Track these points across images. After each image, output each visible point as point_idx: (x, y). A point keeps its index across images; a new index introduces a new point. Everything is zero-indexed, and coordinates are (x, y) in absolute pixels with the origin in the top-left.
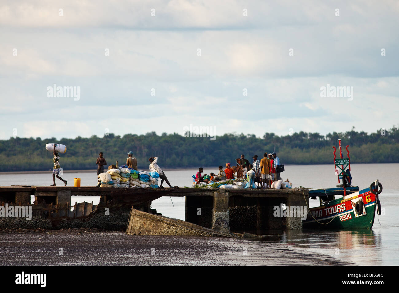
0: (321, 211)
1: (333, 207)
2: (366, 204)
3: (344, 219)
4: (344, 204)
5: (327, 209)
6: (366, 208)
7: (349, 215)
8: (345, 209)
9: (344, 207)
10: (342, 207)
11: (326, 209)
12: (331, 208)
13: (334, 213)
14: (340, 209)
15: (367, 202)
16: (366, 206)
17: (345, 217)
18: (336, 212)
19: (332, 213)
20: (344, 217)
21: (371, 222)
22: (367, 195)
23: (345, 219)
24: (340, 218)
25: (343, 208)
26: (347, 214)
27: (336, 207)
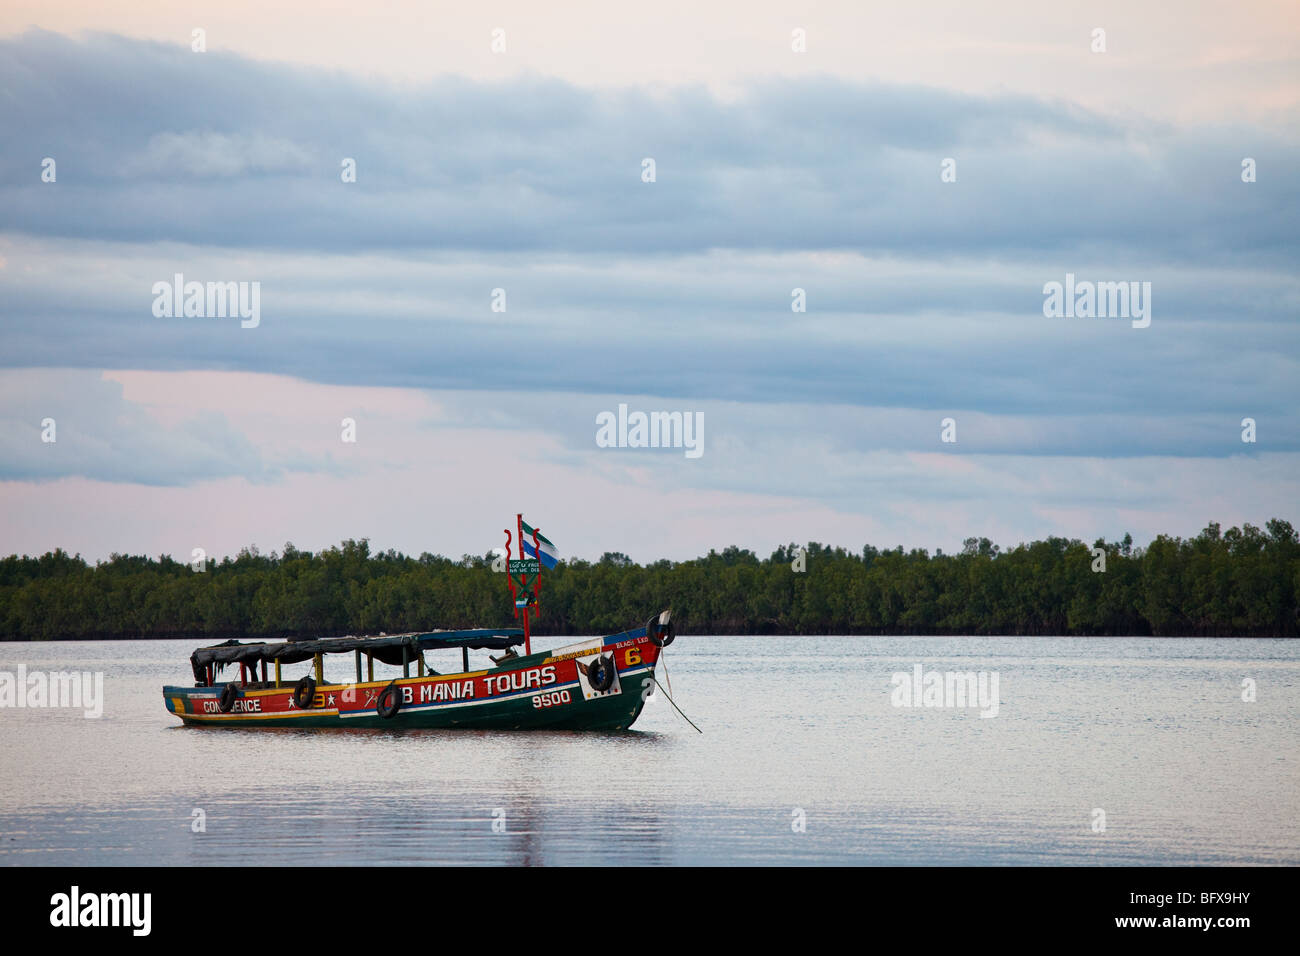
0: (471, 683)
1: (514, 676)
2: (623, 667)
3: (545, 705)
4: (552, 668)
5: (494, 678)
6: (621, 680)
7: (565, 694)
8: (553, 680)
9: (552, 675)
10: (544, 674)
11: (489, 680)
12: (507, 677)
13: (515, 687)
14: (538, 681)
15: (629, 663)
16: (622, 675)
17: (550, 699)
18: (523, 686)
19: (508, 688)
20: (546, 698)
21: (633, 714)
22: (631, 647)
23: (550, 704)
24: (534, 701)
25: (549, 678)
26: (559, 692)
27: (523, 674)
